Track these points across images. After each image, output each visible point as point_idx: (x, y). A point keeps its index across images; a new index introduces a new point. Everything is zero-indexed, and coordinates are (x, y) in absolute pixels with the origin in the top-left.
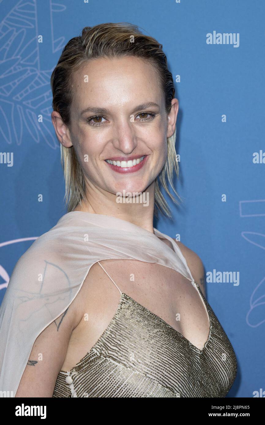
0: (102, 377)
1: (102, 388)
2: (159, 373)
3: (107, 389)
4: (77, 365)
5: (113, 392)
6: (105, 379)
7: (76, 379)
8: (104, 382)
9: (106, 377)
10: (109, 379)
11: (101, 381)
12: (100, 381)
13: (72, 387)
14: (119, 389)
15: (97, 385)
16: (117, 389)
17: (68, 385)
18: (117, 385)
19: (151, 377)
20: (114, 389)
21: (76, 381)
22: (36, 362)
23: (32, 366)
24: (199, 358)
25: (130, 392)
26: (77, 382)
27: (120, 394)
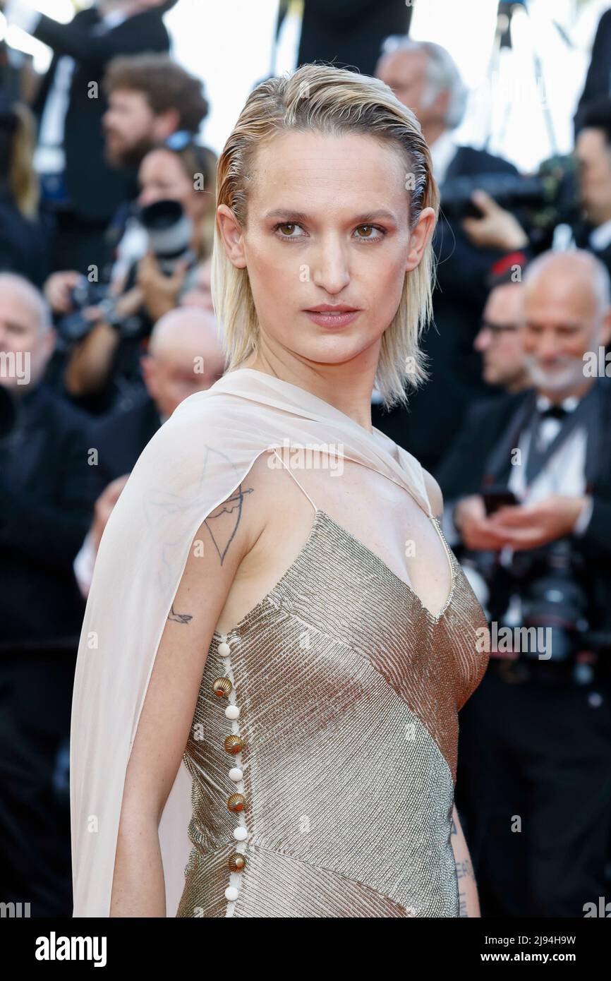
0: (281, 645)
1: (279, 663)
2: (373, 647)
3: (288, 665)
4: (238, 624)
5: (296, 671)
6: (287, 648)
7: (236, 649)
8: (284, 653)
9: (287, 645)
10: (293, 650)
11: (279, 653)
12: (277, 652)
13: (227, 663)
14: (308, 668)
15: (272, 659)
16: (305, 668)
17: (222, 657)
18: (306, 661)
19: (361, 652)
20: (300, 666)
21: (237, 652)
22: (191, 617)
23: (183, 624)
24: (432, 630)
25: (325, 674)
26: (238, 654)
27: (308, 675)
